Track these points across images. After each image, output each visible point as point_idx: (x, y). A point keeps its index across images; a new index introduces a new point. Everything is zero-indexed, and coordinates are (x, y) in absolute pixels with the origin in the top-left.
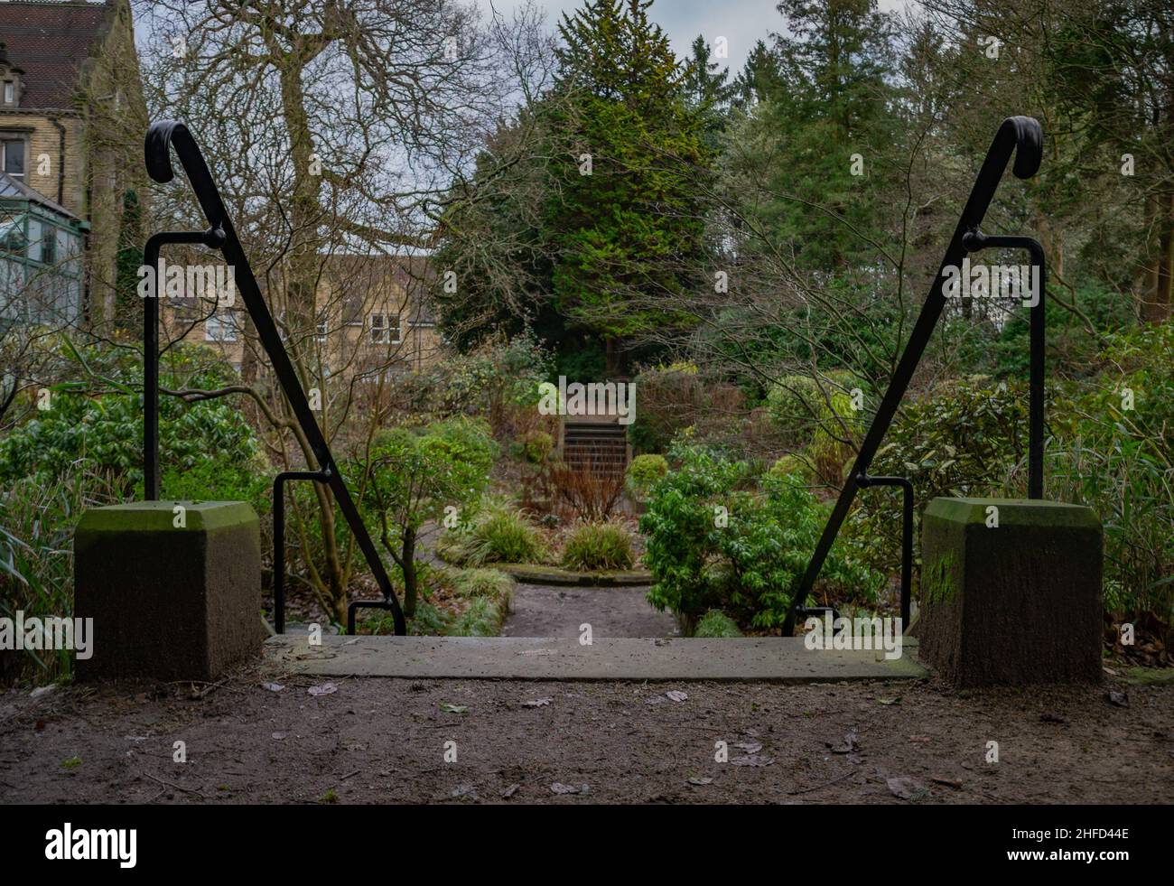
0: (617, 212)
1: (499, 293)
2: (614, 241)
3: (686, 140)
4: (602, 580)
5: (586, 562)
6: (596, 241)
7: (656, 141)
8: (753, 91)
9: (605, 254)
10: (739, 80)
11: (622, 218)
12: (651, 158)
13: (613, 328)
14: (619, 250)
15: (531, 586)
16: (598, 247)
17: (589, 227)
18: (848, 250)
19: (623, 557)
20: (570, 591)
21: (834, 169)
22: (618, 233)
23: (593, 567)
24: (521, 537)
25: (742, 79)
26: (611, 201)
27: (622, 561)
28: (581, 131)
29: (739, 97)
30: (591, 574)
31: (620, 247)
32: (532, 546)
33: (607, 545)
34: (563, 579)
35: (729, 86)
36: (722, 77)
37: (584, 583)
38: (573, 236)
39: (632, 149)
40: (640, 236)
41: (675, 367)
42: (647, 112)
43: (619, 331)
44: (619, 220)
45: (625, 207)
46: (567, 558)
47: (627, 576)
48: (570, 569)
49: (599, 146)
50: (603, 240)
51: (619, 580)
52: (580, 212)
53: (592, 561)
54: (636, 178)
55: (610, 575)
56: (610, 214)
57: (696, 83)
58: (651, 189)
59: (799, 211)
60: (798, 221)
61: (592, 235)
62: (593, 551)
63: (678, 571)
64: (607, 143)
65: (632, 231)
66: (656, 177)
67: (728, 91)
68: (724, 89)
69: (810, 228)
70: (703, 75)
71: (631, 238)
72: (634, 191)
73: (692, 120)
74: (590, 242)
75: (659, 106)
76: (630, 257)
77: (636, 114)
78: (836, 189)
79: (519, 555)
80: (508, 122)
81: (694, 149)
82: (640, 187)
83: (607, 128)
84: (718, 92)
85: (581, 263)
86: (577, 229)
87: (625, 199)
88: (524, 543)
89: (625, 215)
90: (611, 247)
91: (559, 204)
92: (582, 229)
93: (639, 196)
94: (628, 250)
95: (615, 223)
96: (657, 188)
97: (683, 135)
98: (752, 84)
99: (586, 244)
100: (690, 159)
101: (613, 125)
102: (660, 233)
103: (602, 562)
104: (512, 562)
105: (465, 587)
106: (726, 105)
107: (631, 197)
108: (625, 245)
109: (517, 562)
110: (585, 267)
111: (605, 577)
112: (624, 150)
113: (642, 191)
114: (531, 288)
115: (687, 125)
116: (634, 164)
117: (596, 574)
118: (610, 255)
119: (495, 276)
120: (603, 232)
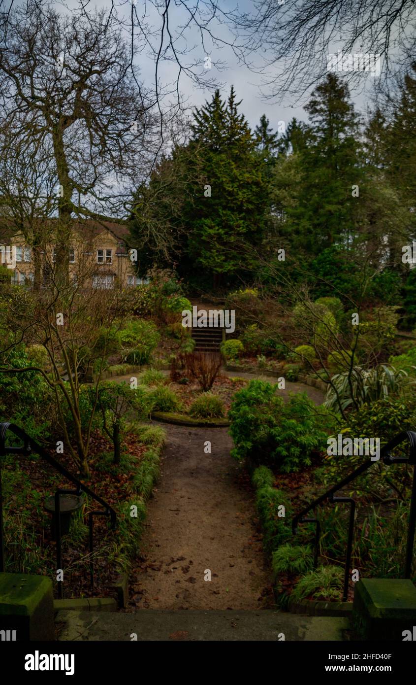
0: (220, 210)
1: (161, 251)
2: (218, 225)
3: (255, 174)
4: (209, 424)
5: (201, 414)
6: (209, 225)
7: (241, 174)
8: (290, 143)
9: (214, 232)
10: (283, 137)
11: (223, 214)
12: (238, 183)
13: (217, 269)
14: (220, 230)
15: (175, 426)
16: (211, 228)
17: (206, 217)
18: (334, 234)
19: (220, 412)
20: (193, 430)
21: (329, 193)
22: (220, 221)
23: (205, 417)
24: (170, 400)
25: (284, 137)
26: (217, 205)
27: (219, 414)
28: (203, 169)
29: (283, 146)
30: (204, 421)
31: (221, 228)
32: (176, 403)
33: (212, 406)
34: (190, 423)
35: (278, 141)
36: (275, 136)
37: (200, 425)
38: (198, 222)
39: (228, 179)
40: (232, 223)
41: (247, 291)
42: (237, 159)
43: (220, 270)
44: (221, 214)
45: (224, 208)
46: (192, 411)
47: (221, 422)
48: (194, 417)
49: (212, 177)
50: (213, 225)
51: (217, 424)
52: (201, 209)
53: (204, 414)
54: (231, 194)
55: (213, 422)
56: (216, 211)
57: (262, 138)
58: (237, 199)
59: (311, 213)
60: (310, 219)
61: (208, 221)
62: (205, 409)
63: (246, 443)
64: (216, 175)
65: (228, 220)
66: (240, 193)
67: (277, 143)
68: (275, 142)
69: (316, 222)
70: (265, 135)
71: (227, 224)
72: (229, 200)
73: (259, 164)
74: (206, 225)
75: (243, 156)
76: (226, 233)
77: (231, 161)
78: (329, 203)
79: (169, 408)
80: (167, 157)
81: (260, 179)
82: (232, 198)
83: (216, 168)
84: (272, 143)
85: (202, 235)
86: (200, 218)
87: (224, 204)
88: (172, 402)
89: (224, 212)
90: (217, 228)
91: (192, 206)
92: (203, 219)
93: (232, 203)
94: (226, 230)
95: (219, 216)
96: (241, 199)
97: (254, 172)
98: (289, 139)
99: (204, 226)
100: (257, 184)
101: (220, 167)
102: (242, 221)
103: (209, 414)
104: (165, 411)
105: (144, 437)
106: (276, 150)
107: (228, 203)
108: (223, 228)
109: (168, 411)
110: (204, 238)
111: (211, 422)
112: (224, 180)
113: (233, 200)
114: (177, 248)
115: (256, 166)
116: (229, 187)
117: (206, 421)
118: (216, 232)
119: (159, 242)
120: (213, 220)
